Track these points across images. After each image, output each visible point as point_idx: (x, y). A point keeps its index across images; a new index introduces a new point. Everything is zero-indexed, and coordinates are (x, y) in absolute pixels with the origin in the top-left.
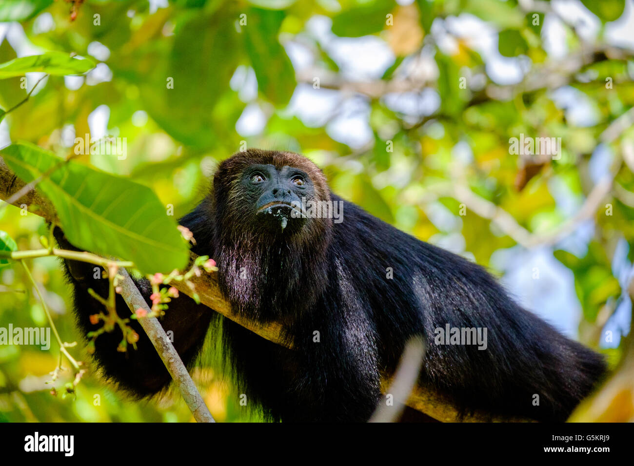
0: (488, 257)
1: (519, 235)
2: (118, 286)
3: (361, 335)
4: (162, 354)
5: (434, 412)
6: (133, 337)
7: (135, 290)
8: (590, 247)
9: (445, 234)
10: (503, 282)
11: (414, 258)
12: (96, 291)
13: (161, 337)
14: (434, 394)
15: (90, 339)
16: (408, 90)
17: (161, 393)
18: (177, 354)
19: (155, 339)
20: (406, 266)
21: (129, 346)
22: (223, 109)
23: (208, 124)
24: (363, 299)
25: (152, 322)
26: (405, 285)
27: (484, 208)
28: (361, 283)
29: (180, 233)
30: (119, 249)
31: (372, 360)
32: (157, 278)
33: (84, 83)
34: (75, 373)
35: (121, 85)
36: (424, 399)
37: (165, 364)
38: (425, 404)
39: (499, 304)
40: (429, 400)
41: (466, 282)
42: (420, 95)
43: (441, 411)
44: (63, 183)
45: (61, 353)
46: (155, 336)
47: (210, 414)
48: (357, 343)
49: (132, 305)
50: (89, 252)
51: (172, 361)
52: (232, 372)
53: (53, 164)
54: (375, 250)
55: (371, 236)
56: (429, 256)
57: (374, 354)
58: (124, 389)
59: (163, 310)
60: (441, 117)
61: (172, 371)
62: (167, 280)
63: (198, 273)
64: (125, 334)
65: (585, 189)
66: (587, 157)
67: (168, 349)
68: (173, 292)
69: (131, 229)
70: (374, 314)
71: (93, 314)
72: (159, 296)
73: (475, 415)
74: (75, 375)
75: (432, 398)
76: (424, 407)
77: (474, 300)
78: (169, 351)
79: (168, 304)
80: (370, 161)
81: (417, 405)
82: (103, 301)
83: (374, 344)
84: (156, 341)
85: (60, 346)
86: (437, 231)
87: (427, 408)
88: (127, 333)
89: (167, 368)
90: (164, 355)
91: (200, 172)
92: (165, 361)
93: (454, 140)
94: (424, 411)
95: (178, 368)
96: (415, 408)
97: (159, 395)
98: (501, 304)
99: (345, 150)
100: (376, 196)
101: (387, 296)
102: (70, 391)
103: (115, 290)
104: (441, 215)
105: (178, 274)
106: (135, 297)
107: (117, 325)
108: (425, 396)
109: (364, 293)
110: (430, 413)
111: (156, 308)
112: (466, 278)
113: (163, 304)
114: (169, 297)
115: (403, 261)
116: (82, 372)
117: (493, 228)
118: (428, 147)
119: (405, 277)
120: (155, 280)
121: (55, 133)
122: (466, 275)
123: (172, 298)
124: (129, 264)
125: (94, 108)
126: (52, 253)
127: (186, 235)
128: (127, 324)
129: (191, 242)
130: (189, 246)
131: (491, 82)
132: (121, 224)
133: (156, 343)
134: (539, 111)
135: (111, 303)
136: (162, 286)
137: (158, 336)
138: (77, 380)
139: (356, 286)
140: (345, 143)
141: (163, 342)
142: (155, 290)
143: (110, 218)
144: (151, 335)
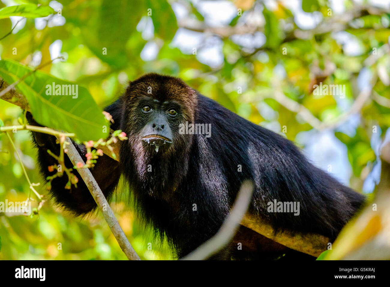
0: (295, 136)
1: (313, 122)
2: (66, 148)
3: (218, 184)
4: (92, 192)
5: (260, 230)
6: (75, 180)
7: (76, 152)
8: (358, 130)
9: (268, 121)
10: (304, 152)
11: (250, 136)
12: (52, 151)
13: (91, 182)
14: (260, 218)
15: (48, 181)
16: (246, 33)
17: (91, 213)
18: (101, 192)
19: (88, 183)
20: (245, 142)
21: (72, 185)
22: (132, 43)
23: (123, 52)
24: (219, 162)
25: (86, 172)
26: (244, 153)
27: (292, 105)
28: (218, 152)
29: (104, 116)
30: (66, 125)
31: (225, 200)
32: (90, 143)
33: (47, 26)
34: (39, 202)
35: (70, 27)
36: (254, 222)
37: (94, 198)
38: (253, 225)
39: (301, 167)
40: (257, 222)
41: (281, 152)
42: (253, 35)
43: (264, 229)
44: (32, 85)
45: (31, 190)
46: (88, 181)
47: (122, 229)
48: (215, 189)
49: (74, 162)
50: (48, 127)
51: (98, 196)
52: (134, 201)
53: (26, 73)
54: (226, 131)
55: (223, 122)
56: (259, 135)
57: (226, 195)
58: (68, 210)
59: (93, 163)
60: (267, 49)
61: (98, 202)
62: (96, 145)
63: (115, 141)
64: (70, 178)
65: (354, 94)
66: (356, 75)
67: (96, 189)
68: (100, 152)
69: (73, 113)
70: (226, 171)
71: (50, 165)
72: (91, 155)
73: (285, 232)
74: (39, 204)
75: (258, 221)
76: (253, 226)
77: (285, 164)
78: (97, 190)
79: (96, 159)
80: (222, 76)
81: (249, 225)
82: (56, 157)
83: (226, 190)
84: (89, 184)
85: (29, 186)
86: (264, 120)
87: (255, 227)
88: (71, 177)
89: (95, 201)
90: (93, 192)
91: (118, 82)
92: (94, 197)
93: (274, 63)
94: (253, 229)
95: (102, 200)
96: (248, 227)
97: (90, 214)
98: (302, 166)
99: (207, 69)
100: (226, 96)
101: (233, 160)
102: (35, 213)
103: (64, 151)
104: (266, 110)
105: (103, 141)
106: (76, 157)
107: (65, 173)
108: (255, 219)
109: (219, 158)
110: (257, 230)
111: (89, 162)
112: (282, 149)
113: (94, 159)
114: (97, 155)
115: (243, 138)
116: (43, 201)
117: (298, 118)
118: (258, 67)
119: (244, 148)
120: (88, 145)
121: (29, 57)
122: (282, 148)
123: (99, 156)
124: (72, 135)
125: (52, 41)
126: (25, 128)
127: (108, 117)
128: (71, 172)
129: (111, 122)
130: (110, 124)
131: (297, 27)
132: (68, 110)
133: (89, 185)
134: (327, 46)
135: (61, 159)
136: (93, 149)
137: (90, 181)
138: (40, 206)
139: (215, 155)
140: (208, 65)
141: (93, 184)
142: (89, 151)
143: (61, 107)
144: (85, 180)
